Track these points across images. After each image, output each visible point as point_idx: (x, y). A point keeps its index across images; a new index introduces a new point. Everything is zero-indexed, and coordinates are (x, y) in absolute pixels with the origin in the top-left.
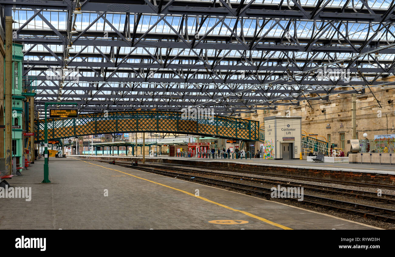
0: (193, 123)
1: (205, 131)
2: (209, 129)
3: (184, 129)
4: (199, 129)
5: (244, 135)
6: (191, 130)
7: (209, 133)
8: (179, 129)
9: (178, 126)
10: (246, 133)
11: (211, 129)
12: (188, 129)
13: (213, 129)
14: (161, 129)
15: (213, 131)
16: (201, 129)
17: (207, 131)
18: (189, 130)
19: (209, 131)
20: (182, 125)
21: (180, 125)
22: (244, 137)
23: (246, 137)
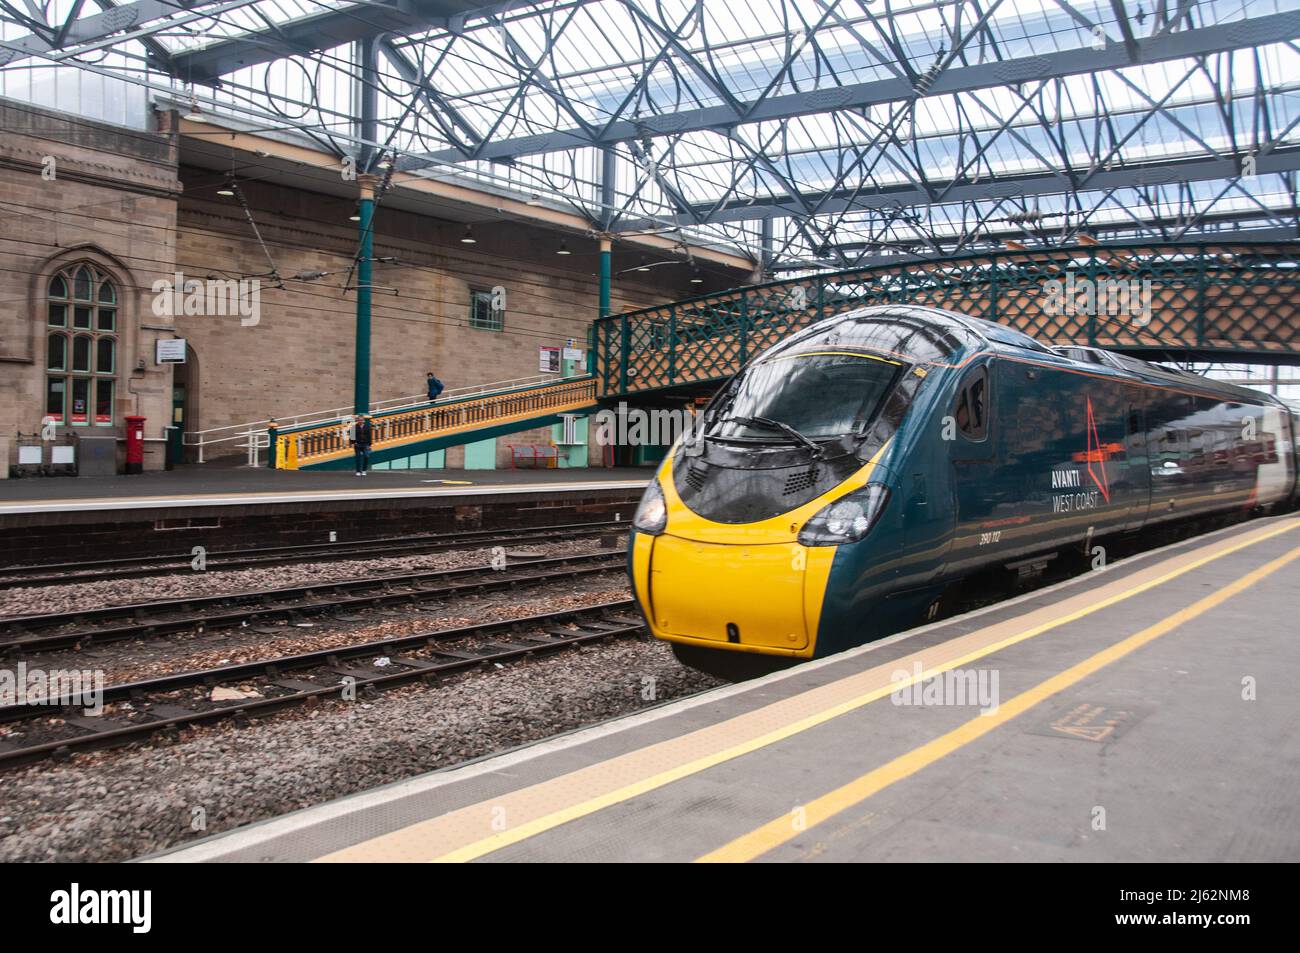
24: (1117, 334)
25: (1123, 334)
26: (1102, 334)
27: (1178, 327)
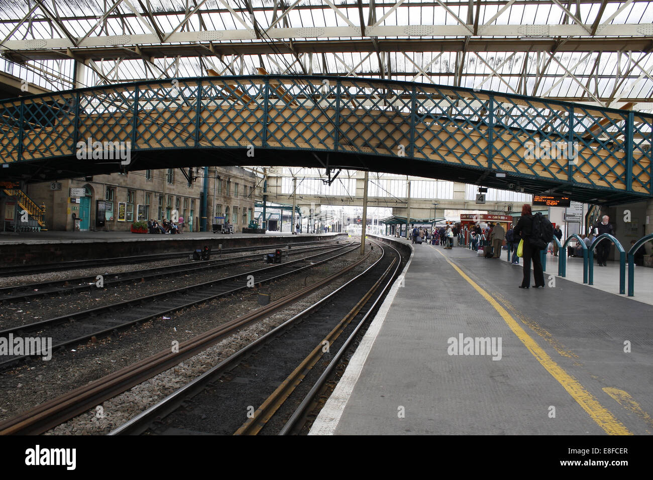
0: (397, 121)
1: (443, 153)
2: (458, 144)
3: (359, 142)
4: (419, 144)
5: (602, 170)
6: (385, 147)
7: (459, 158)
8: (342, 141)
9: (337, 129)
10: (611, 163)
11: (467, 145)
12: (374, 143)
13: (474, 145)
14: (276, 140)
15: (474, 151)
16: (427, 143)
17: (450, 152)
18: (379, 146)
19: (459, 151)
20: (352, 129)
21: (344, 128)
22: (602, 178)
23: (610, 179)
24: (282, 139)
25: (286, 139)
26: (272, 138)
27: (322, 136)
